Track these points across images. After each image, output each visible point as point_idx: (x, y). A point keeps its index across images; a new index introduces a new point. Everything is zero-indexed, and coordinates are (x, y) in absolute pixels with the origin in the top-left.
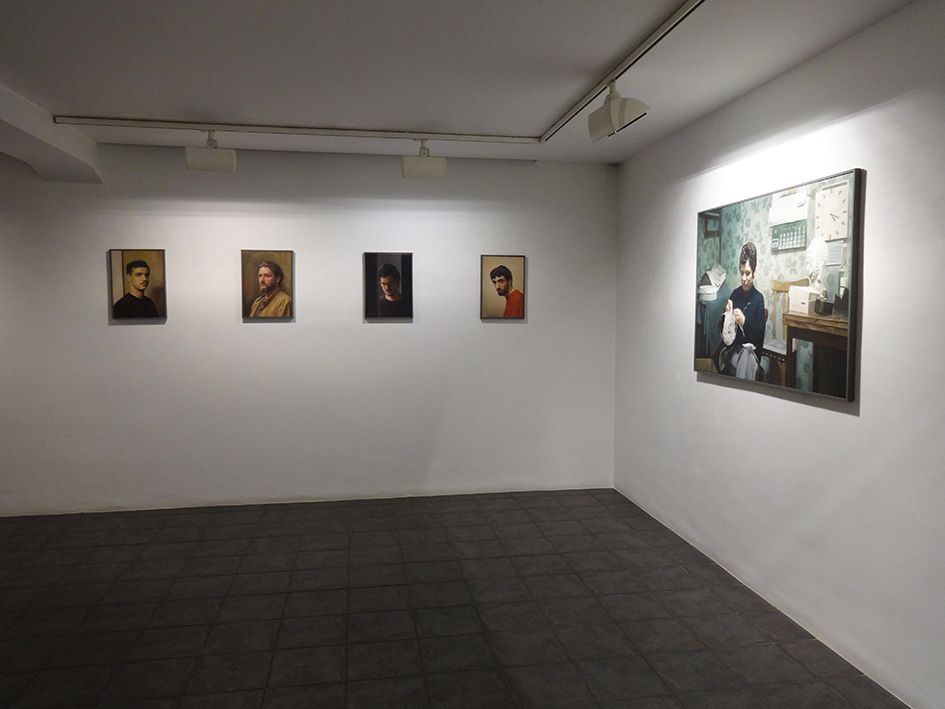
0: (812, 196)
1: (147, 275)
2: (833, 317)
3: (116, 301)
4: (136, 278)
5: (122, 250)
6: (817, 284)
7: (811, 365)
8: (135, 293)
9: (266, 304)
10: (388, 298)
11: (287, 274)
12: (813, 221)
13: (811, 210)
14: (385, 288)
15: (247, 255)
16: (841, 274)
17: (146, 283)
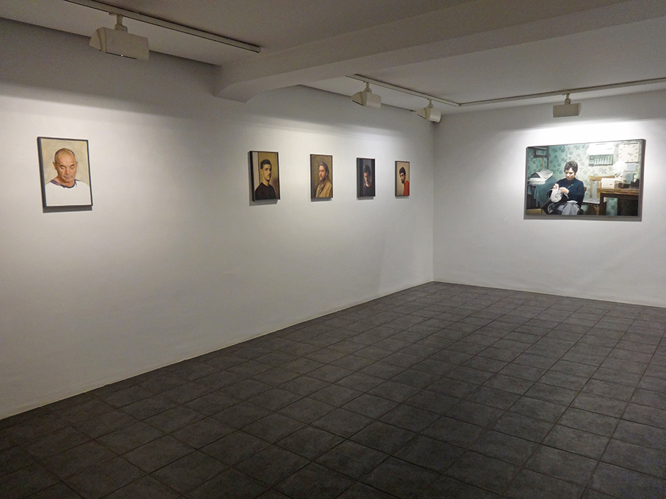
0: (617, 146)
1: (270, 170)
2: (629, 189)
3: (256, 188)
4: (265, 172)
5: (258, 152)
6: (619, 177)
7: (616, 206)
8: (265, 183)
9: (322, 189)
10: (367, 185)
11: (330, 170)
12: (617, 156)
13: (616, 151)
14: (366, 179)
15: (313, 158)
16: (634, 174)
17: (270, 175)
